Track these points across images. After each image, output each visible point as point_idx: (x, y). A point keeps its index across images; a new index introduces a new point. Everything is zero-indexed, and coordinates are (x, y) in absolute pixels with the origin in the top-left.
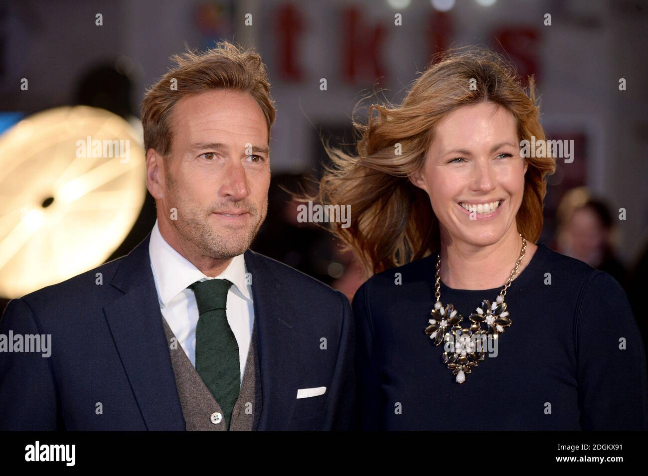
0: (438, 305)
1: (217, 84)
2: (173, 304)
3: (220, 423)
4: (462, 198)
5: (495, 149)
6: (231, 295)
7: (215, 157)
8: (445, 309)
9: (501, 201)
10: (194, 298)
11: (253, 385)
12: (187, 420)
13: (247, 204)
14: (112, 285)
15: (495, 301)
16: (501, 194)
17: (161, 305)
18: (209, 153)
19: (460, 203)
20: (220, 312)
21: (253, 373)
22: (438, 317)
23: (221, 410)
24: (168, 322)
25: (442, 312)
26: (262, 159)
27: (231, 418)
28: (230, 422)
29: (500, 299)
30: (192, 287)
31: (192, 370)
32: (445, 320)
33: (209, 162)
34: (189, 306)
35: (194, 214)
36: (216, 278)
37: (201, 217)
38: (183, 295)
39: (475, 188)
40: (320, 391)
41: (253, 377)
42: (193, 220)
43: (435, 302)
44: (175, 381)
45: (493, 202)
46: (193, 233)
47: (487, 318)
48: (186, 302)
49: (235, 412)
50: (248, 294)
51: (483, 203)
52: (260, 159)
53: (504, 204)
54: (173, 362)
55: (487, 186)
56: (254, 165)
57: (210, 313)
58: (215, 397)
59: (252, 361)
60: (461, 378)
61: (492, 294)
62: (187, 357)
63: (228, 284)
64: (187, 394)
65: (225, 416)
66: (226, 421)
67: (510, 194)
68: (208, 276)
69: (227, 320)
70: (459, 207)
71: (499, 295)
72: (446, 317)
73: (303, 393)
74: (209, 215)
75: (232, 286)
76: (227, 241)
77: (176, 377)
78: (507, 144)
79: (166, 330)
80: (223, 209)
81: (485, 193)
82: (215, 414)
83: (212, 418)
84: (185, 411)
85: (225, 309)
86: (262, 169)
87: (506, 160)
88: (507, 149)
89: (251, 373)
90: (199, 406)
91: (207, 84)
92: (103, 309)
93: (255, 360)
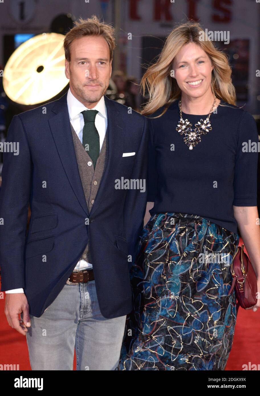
0: (181, 120)
1: (87, 34)
2: (74, 119)
3: (91, 166)
4: (187, 80)
5: (197, 59)
6: (97, 116)
7: (85, 63)
8: (184, 121)
9: (202, 80)
10: (83, 117)
11: (105, 151)
12: (78, 164)
13: (98, 82)
14: (52, 111)
15: (206, 120)
16: (202, 77)
17: (70, 120)
18: (83, 62)
19: (187, 83)
20: (92, 123)
21: (106, 147)
22: (182, 124)
23: (92, 161)
24: (73, 126)
25: (183, 122)
26: (105, 63)
27: (96, 164)
28: (95, 166)
29: (208, 119)
30: (82, 113)
31: (81, 145)
32: (184, 125)
33: (83, 65)
34: (80, 120)
35: (78, 86)
36: (91, 109)
37: (81, 87)
38: (78, 116)
39: (191, 76)
40: (133, 154)
41: (105, 148)
42: (78, 88)
43: (180, 118)
44: (74, 149)
45: (199, 80)
46: (79, 93)
47: (202, 126)
48: (79, 119)
49: (97, 162)
50: (106, 116)
51: (195, 81)
52: (104, 63)
53: (203, 81)
54: (74, 142)
55: (194, 75)
56: (102, 66)
57: (88, 123)
58: (89, 156)
59: (105, 142)
60: (191, 148)
61: (204, 117)
62: (79, 140)
63: (96, 112)
64: (79, 154)
65: (93, 163)
66: (94, 165)
67: (205, 77)
68: (88, 109)
69: (95, 126)
70: (187, 84)
71: (207, 118)
72: (185, 124)
73: (125, 155)
74: (84, 86)
75: (99, 113)
76: (90, 96)
77: (75, 148)
78: (202, 57)
79: (72, 129)
80: (89, 84)
81: (194, 77)
82: (89, 162)
83: (88, 164)
84: (78, 161)
85: (94, 121)
86: (105, 67)
87: (202, 64)
88: (202, 59)
89: (105, 147)
90: (83, 159)
91: (83, 34)
92: (48, 120)
93: (106, 141)
